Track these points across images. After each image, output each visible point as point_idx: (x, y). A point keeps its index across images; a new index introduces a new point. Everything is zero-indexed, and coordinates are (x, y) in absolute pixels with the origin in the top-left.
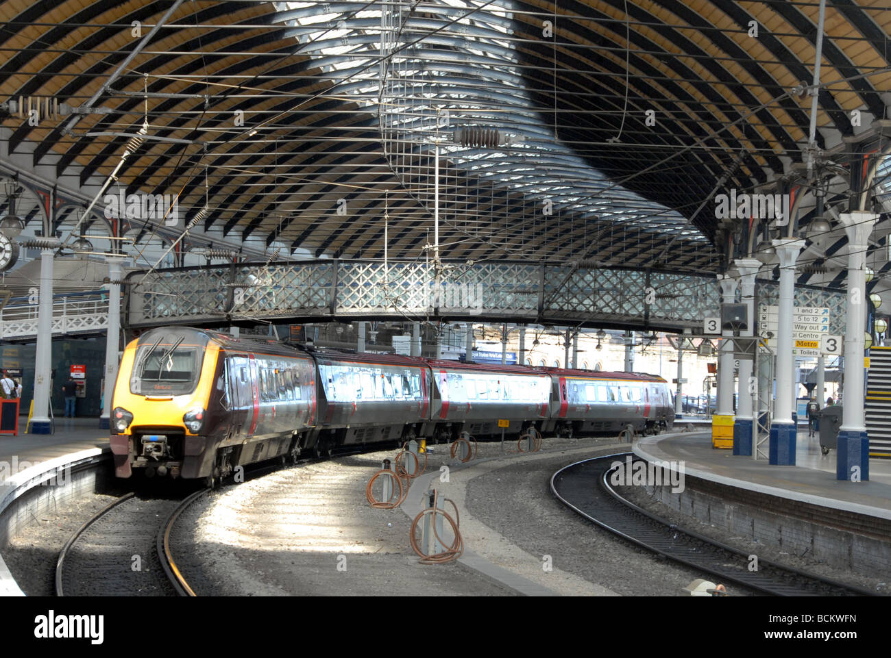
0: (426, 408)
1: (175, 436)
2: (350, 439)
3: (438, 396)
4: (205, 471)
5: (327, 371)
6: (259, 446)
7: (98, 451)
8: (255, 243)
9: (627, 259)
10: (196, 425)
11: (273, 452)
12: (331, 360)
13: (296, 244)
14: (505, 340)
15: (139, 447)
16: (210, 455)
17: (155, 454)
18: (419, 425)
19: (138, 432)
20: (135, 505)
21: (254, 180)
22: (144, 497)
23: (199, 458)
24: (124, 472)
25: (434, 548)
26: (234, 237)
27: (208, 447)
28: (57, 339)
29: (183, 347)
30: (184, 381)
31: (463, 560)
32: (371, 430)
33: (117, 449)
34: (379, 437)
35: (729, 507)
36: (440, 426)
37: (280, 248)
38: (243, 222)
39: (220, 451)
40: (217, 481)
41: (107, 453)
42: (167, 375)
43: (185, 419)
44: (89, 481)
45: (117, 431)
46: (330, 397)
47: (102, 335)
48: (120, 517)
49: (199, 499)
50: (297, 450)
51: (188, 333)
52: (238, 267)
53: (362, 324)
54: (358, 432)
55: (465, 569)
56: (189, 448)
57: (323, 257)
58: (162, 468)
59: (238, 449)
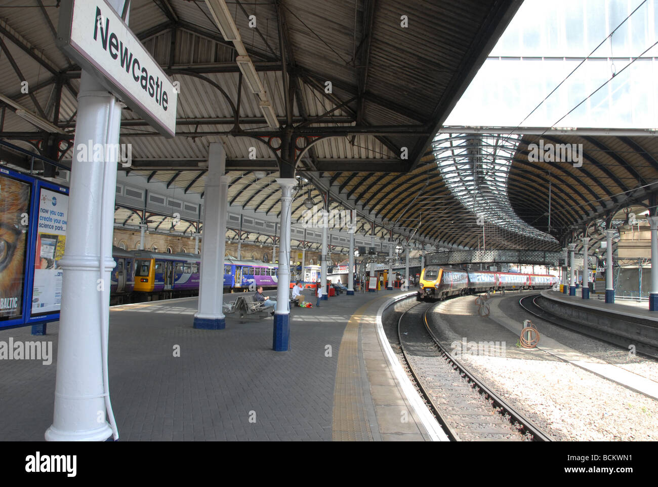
0: (495, 283)
1: (433, 289)
2: (476, 290)
3: (498, 280)
4: (439, 297)
5: (471, 275)
6: (453, 292)
7: (417, 292)
8: (455, 246)
9: (545, 249)
10: (437, 287)
11: (457, 293)
12: (471, 272)
13: (465, 246)
14: (518, 267)
15: (425, 291)
16: (441, 293)
17: (428, 293)
18: (494, 287)
19: (425, 288)
20: (425, 304)
21: (446, 229)
22: (427, 302)
23: (438, 294)
24: (422, 297)
25: (483, 314)
26: (450, 245)
27: (440, 291)
28: (410, 268)
29: (434, 270)
30: (435, 277)
31: (489, 317)
32: (482, 288)
33: (421, 292)
34: (484, 290)
35: (557, 305)
36: (499, 287)
37: (461, 247)
38: (452, 241)
39: (443, 293)
40: (443, 299)
41: (419, 293)
42: (431, 276)
43: (435, 285)
44: (415, 298)
45: (420, 288)
46: (471, 281)
47: (420, 267)
48: (420, 306)
49: (438, 303)
50: (463, 292)
51: (435, 267)
52: (451, 251)
53: (481, 264)
54: (479, 289)
55: (490, 319)
56: (436, 292)
57: (471, 249)
58: (430, 296)
59: (447, 292)
